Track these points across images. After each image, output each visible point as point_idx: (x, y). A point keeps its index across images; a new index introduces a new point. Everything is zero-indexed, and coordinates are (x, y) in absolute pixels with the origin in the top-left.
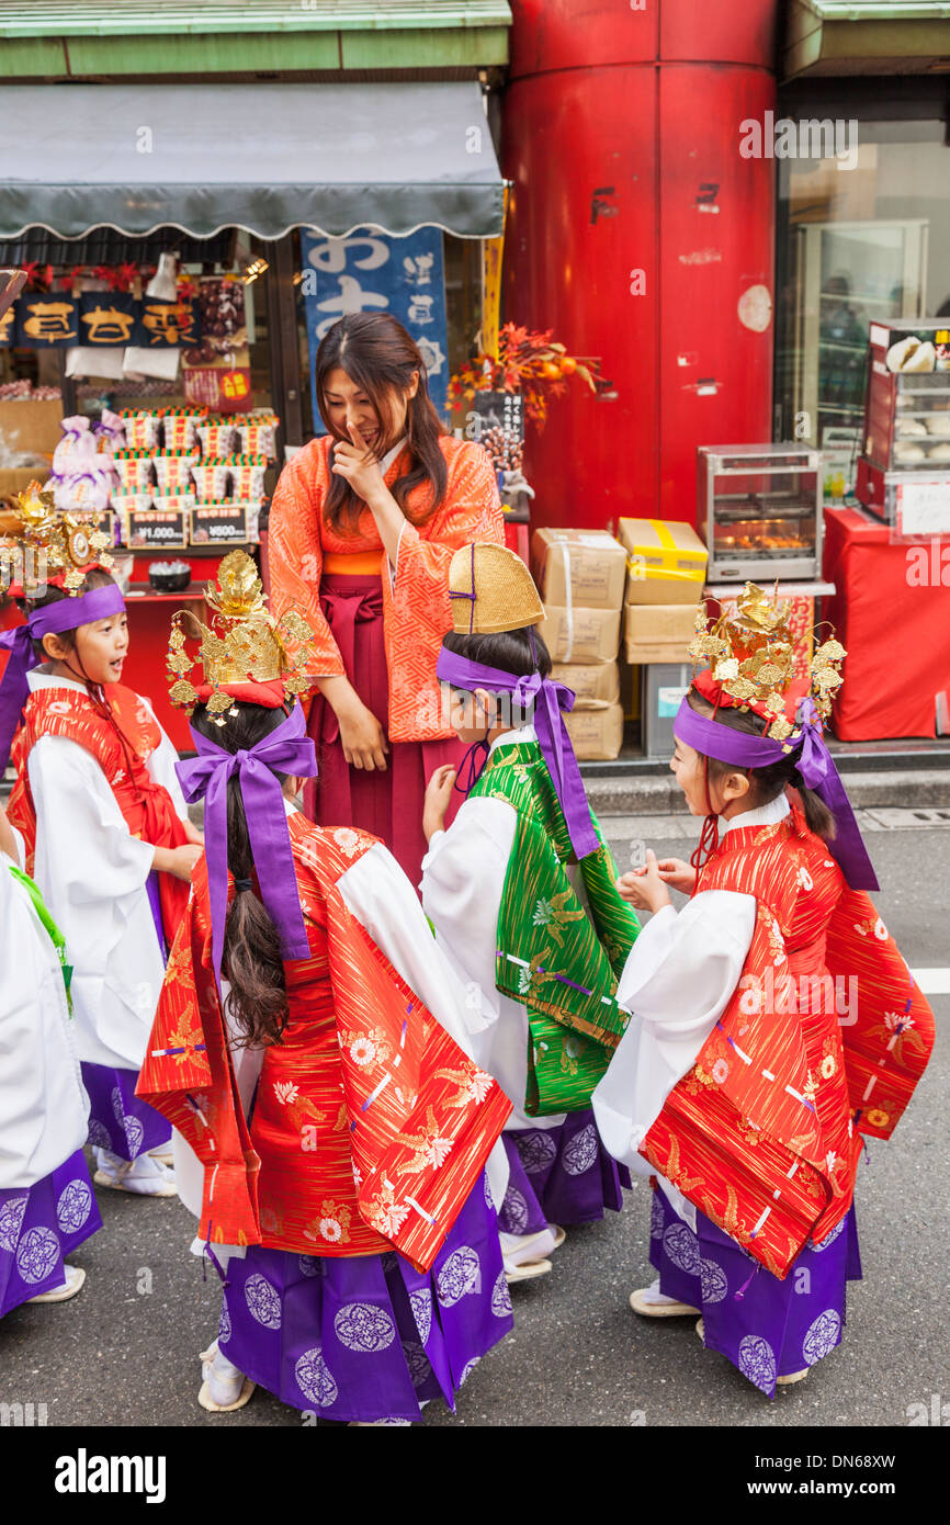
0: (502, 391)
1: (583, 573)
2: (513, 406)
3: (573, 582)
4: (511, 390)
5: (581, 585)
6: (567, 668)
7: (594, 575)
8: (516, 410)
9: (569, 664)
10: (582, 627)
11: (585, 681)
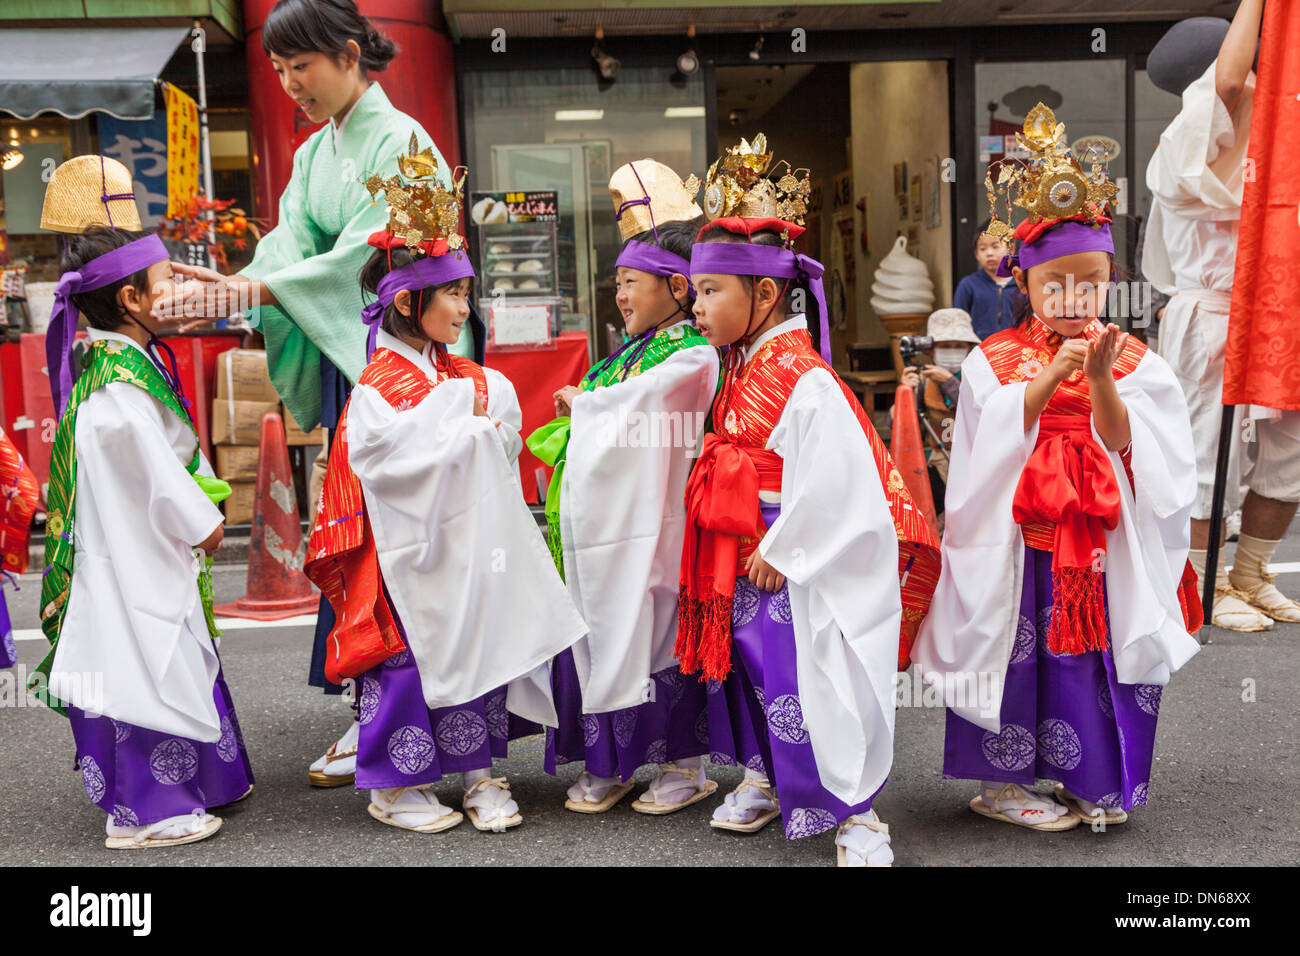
0: (187, 241)
1: (244, 374)
2: (197, 252)
3: (234, 381)
4: (195, 240)
5: (243, 384)
6: (237, 449)
7: (253, 376)
8: (200, 255)
9: (239, 445)
10: (246, 416)
11: (250, 458)
